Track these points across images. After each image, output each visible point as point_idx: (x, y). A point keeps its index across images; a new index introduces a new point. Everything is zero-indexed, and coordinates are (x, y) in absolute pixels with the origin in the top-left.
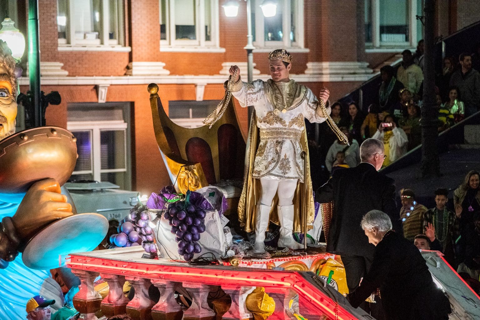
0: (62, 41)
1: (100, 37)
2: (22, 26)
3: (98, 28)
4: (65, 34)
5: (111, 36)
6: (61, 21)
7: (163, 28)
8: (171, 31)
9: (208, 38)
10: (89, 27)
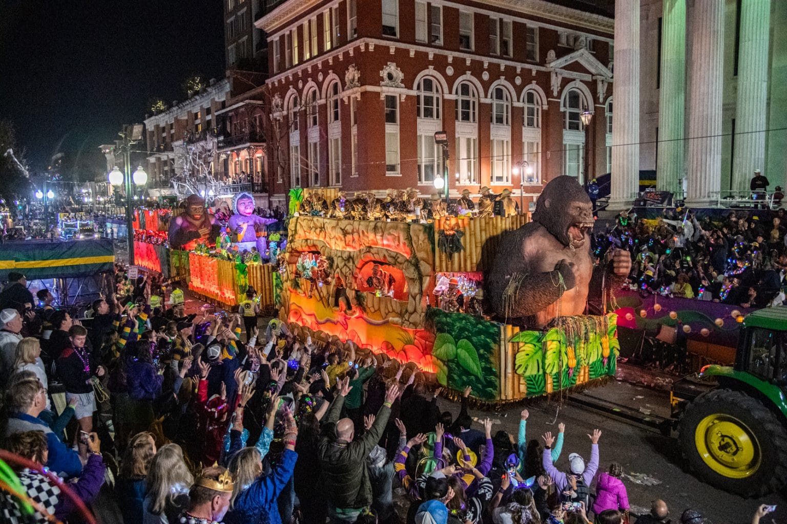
0: (457, 182)
1: (470, 181)
2: (443, 177)
3: (469, 178)
4: (458, 180)
5: (474, 180)
6: (457, 175)
7: (492, 177)
8: (494, 178)
9: (507, 181)
10: (466, 177)
